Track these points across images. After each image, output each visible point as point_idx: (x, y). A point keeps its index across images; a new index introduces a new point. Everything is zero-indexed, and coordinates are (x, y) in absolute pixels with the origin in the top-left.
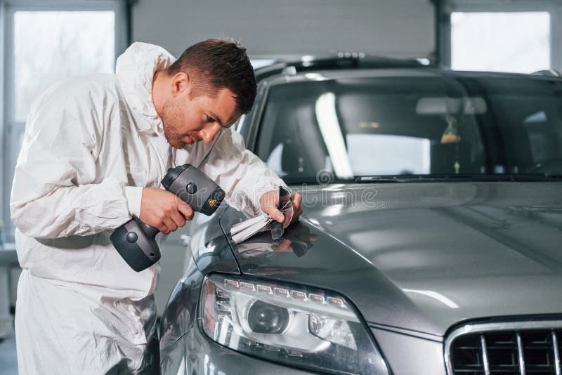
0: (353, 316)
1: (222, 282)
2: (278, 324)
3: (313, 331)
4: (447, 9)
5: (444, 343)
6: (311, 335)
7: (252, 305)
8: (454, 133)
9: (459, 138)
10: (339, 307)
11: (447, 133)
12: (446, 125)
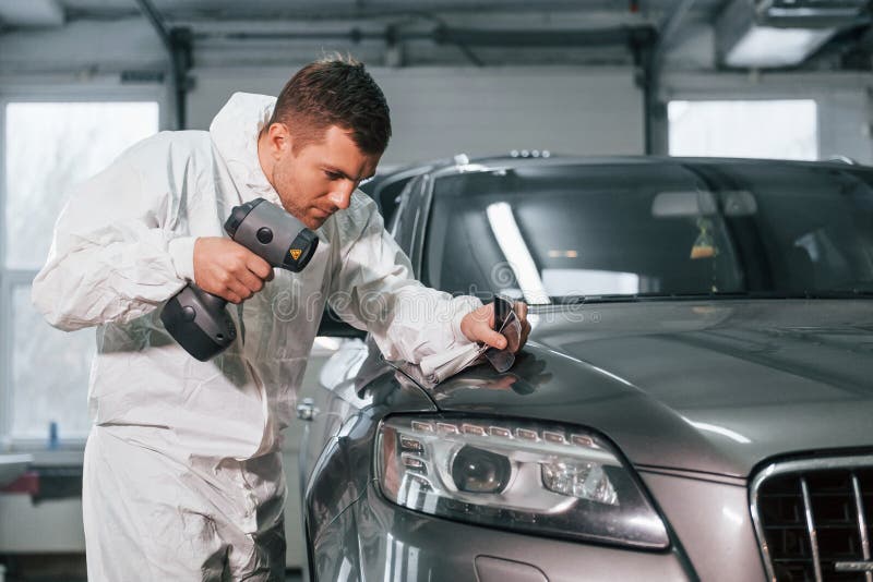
0: (610, 458)
1: (409, 426)
2: (497, 479)
3: (549, 485)
4: (662, 96)
5: (748, 487)
6: (545, 491)
7: (455, 454)
8: (710, 244)
9: (717, 252)
10: (589, 448)
11: (699, 244)
12: (699, 231)
